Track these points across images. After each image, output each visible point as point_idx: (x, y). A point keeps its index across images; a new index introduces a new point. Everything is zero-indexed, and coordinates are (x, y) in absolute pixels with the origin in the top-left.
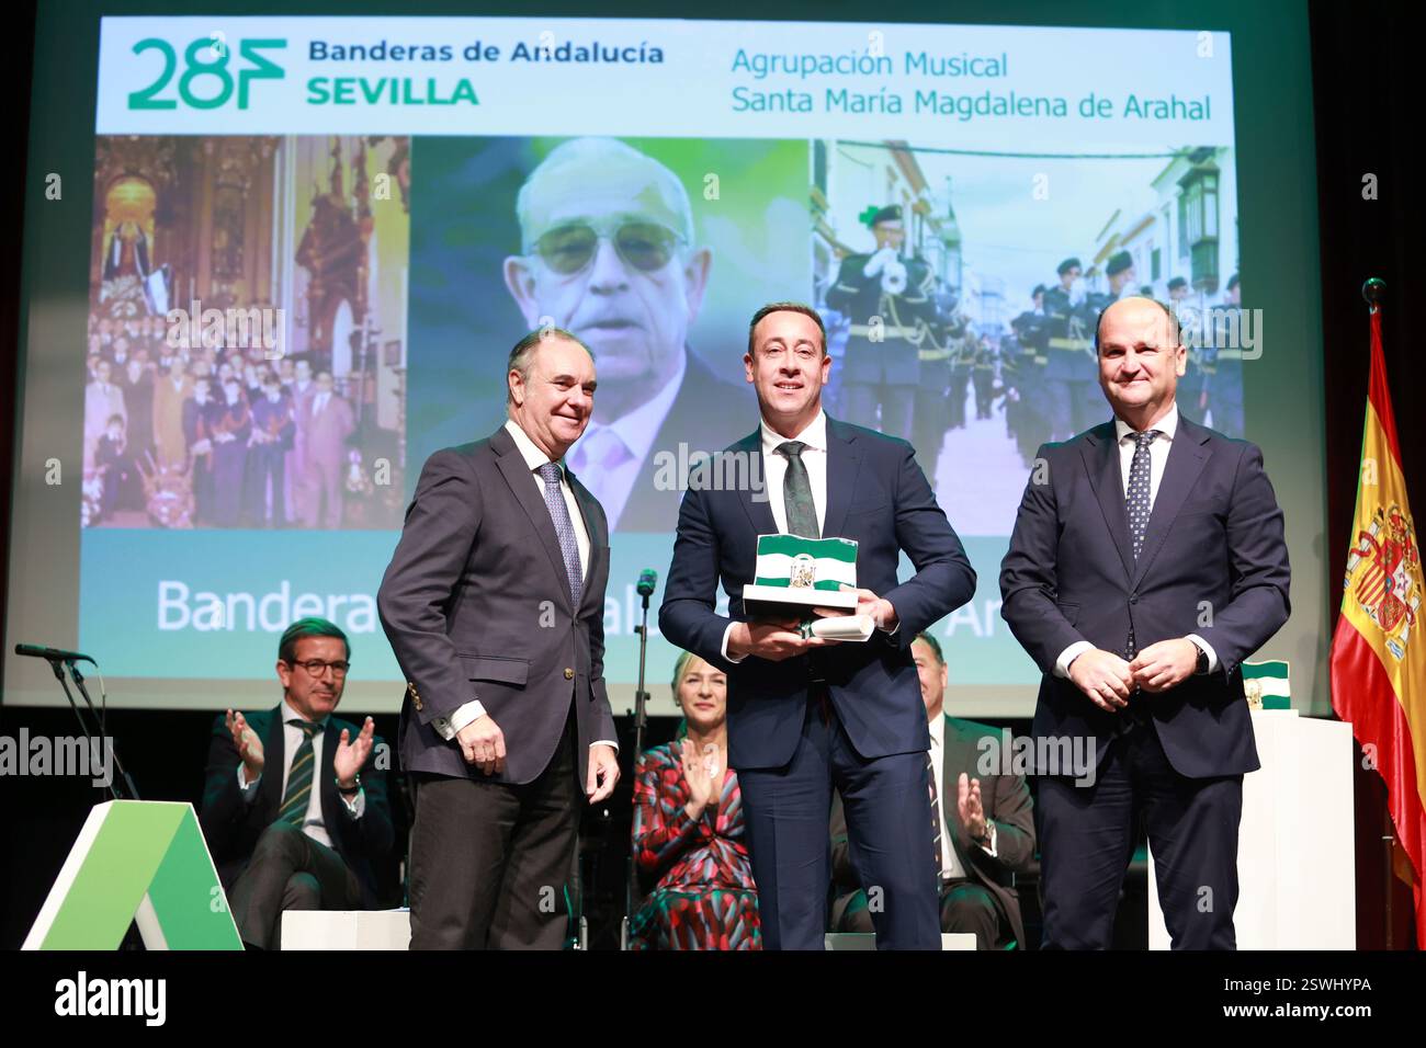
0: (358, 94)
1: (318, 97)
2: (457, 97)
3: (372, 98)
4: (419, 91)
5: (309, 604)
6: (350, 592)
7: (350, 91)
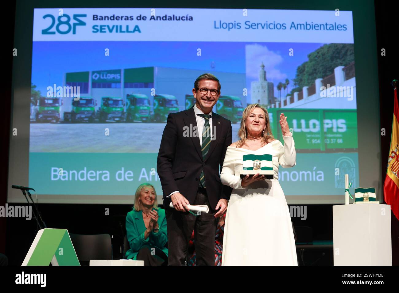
0: (107, 30)
1: (95, 30)
2: (135, 30)
3: (111, 31)
4: (124, 29)
5: (92, 173)
6: (102, 170)
7: (105, 29)
